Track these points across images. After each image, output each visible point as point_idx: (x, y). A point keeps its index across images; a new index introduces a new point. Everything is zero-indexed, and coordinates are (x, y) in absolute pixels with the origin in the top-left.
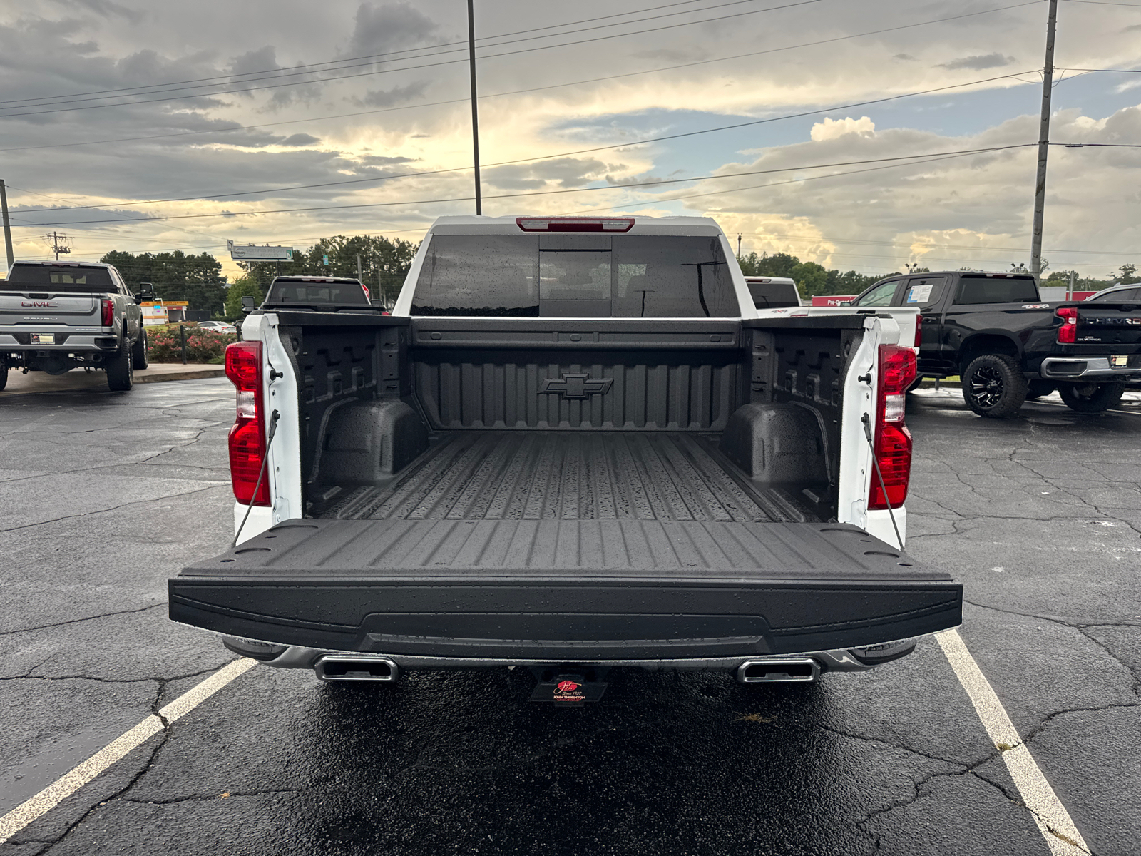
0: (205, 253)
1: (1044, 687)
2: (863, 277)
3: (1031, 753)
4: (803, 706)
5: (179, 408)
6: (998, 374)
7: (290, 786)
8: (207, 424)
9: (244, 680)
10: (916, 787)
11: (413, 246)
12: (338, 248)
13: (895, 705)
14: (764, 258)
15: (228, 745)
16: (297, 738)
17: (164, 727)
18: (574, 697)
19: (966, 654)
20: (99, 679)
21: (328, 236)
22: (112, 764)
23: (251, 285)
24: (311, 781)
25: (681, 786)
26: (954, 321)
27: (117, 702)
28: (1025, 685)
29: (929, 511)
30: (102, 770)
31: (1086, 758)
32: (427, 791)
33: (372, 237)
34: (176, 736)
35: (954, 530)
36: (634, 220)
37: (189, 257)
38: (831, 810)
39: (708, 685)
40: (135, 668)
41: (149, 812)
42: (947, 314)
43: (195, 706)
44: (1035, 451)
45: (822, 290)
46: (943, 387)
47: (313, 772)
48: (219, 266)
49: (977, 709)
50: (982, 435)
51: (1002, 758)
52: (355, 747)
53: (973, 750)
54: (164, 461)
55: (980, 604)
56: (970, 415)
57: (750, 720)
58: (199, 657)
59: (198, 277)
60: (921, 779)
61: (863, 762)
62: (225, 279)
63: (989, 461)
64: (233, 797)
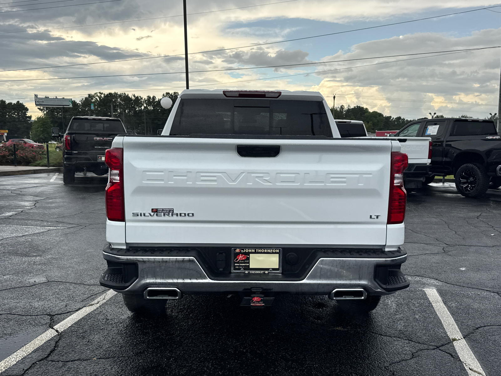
0: (18, 102)
1: (477, 317)
2: (406, 120)
3: (466, 342)
4: (363, 324)
5: (20, 190)
6: (474, 174)
7: (124, 355)
8: (38, 198)
9: (91, 315)
10: (413, 354)
11: (143, 99)
12: (98, 99)
13: (406, 324)
14: (348, 109)
15: (90, 341)
16: (123, 337)
17: (57, 334)
18: (260, 304)
19: (442, 304)
20: (19, 315)
21: (93, 93)
22: (37, 348)
23: (46, 121)
24: (133, 353)
25: (306, 354)
26: (451, 145)
27: (31, 324)
28: (468, 316)
29: (431, 242)
30: (33, 350)
31: (491, 343)
32: (189, 356)
33: (119, 93)
34: (65, 337)
35: (443, 252)
36: (281, 92)
37: (9, 103)
38: (373, 362)
39: (317, 316)
40: (35, 310)
41: (61, 365)
42: (447, 141)
43: (70, 325)
44: (491, 214)
45: (382, 127)
46: (447, 182)
47: (134, 350)
48: (27, 109)
49: (444, 325)
50: (464, 206)
51: (453, 344)
52: (152, 341)
53: (440, 341)
54: (20, 217)
55: (451, 283)
56: (459, 196)
57: (337, 330)
58: (66, 306)
59: (14, 116)
60: (415, 352)
61: (389, 345)
62: (30, 117)
63: (466, 219)
64: (98, 360)
